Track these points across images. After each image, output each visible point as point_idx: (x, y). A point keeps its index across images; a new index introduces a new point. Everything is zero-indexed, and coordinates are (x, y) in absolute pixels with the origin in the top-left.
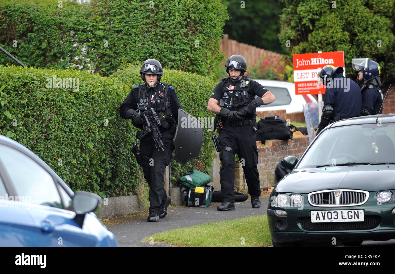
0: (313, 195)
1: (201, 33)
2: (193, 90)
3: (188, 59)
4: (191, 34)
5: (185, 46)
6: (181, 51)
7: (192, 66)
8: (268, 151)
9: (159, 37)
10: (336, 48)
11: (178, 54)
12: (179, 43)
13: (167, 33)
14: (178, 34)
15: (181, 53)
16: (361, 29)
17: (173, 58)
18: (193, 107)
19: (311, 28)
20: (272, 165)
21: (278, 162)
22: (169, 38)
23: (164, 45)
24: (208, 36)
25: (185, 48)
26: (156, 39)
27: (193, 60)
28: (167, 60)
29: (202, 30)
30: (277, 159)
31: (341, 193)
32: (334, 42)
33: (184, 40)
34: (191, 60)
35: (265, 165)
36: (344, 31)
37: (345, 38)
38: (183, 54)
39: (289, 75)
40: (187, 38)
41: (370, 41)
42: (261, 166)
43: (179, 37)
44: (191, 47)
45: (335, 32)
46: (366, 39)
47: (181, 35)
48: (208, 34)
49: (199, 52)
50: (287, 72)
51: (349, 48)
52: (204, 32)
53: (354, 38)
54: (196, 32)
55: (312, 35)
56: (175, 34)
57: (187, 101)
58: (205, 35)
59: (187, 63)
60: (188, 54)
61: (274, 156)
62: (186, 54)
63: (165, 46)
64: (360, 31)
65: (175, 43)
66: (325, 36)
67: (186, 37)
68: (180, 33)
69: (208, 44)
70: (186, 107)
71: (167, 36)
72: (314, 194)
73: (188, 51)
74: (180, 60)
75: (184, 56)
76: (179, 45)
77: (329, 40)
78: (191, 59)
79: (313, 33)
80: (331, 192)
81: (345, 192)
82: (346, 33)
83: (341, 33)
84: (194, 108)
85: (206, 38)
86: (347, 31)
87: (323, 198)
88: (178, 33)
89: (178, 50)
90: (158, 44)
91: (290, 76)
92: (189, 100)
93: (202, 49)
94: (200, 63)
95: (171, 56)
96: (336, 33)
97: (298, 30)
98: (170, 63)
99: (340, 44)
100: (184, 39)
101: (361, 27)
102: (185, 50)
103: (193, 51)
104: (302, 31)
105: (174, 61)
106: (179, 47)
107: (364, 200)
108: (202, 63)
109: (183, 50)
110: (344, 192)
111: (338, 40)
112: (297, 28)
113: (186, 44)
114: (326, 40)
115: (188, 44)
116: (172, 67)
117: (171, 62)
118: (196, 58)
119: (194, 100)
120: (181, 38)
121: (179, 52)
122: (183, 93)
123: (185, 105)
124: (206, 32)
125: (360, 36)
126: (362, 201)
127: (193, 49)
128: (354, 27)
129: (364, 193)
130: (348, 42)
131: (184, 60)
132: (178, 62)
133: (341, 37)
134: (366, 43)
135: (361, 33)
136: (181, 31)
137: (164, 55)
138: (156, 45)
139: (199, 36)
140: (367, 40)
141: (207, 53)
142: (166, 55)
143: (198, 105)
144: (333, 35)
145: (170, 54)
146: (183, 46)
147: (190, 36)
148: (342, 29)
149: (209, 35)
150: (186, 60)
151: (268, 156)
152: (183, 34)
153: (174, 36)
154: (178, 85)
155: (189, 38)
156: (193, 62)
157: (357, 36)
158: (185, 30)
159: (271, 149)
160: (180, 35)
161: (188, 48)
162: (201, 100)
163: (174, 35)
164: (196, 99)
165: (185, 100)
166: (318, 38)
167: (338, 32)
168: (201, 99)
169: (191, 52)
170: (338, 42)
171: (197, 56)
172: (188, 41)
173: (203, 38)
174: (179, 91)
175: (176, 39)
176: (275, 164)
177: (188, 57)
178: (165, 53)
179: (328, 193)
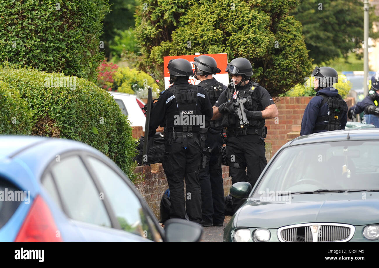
0: (284, 230)
1: (79, 26)
2: (86, 99)
3: (63, 60)
4: (67, 27)
5: (60, 42)
6: (54, 49)
7: (68, 69)
8: (155, 177)
9: (27, 31)
10: (206, 50)
11: (51, 53)
12: (52, 39)
13: (37, 26)
14: (51, 28)
15: (55, 52)
16: (235, 27)
17: (44, 58)
18: (86, 120)
19: (175, 24)
20: (159, 195)
21: (164, 192)
22: (40, 32)
23: (33, 41)
24: (88, 31)
25: (60, 46)
26: (23, 34)
27: (71, 62)
28: (37, 61)
29: (81, 23)
30: (162, 187)
31: (319, 227)
32: (204, 43)
33: (58, 36)
34: (67, 62)
35: (152, 195)
36: (216, 29)
37: (218, 37)
38: (57, 53)
39: (118, 84)
40: (63, 32)
41: (246, 41)
42: (148, 196)
43: (52, 32)
44: (67, 45)
45: (205, 30)
46: (242, 39)
47: (55, 29)
48: (87, 29)
49: (77, 51)
50: (116, 80)
51: (222, 49)
52: (83, 25)
53: (227, 38)
54: (74, 26)
55: (177, 33)
56: (47, 27)
57: (80, 112)
58: (84, 30)
59: (62, 64)
60: (64, 53)
61: (160, 184)
62: (61, 53)
63: (35, 43)
64: (234, 30)
65: (47, 39)
66: (193, 35)
67: (61, 32)
68: (54, 26)
69: (86, 41)
70: (78, 121)
71: (38, 30)
72: (286, 230)
73: (63, 49)
74: (54, 61)
75: (59, 55)
76: (52, 41)
77: (198, 39)
78: (67, 60)
79: (178, 30)
80: (307, 227)
81: (325, 226)
82: (218, 30)
83: (212, 30)
84: (87, 122)
85: (85, 33)
86: (219, 28)
87: (297, 235)
88: (52, 26)
89: (51, 49)
90: (26, 41)
91: (120, 86)
92: (82, 111)
93: (80, 47)
94: (78, 65)
95: (42, 56)
96: (207, 30)
97: (159, 27)
98: (40, 64)
99: (212, 44)
100: (58, 34)
101: (236, 24)
102: (60, 48)
103: (69, 50)
104: (164, 27)
105: (45, 62)
106: (52, 44)
107: (348, 236)
108: (80, 65)
109: (57, 48)
110: (323, 226)
111: (209, 39)
112: (158, 24)
113: (62, 41)
114: (195, 40)
115: (64, 40)
116: (44, 69)
117: (42, 63)
118: (73, 58)
119: (86, 112)
120: (55, 33)
121: (52, 51)
122: (75, 103)
123: (78, 118)
124: (85, 26)
125: (235, 35)
126: (346, 238)
127: (69, 47)
128: (227, 24)
129: (348, 228)
130: (221, 43)
131: (59, 60)
132: (51, 63)
133: (213, 36)
134: (242, 44)
135: (236, 32)
136: (54, 24)
137: (33, 54)
138: (24, 42)
139: (77, 31)
140: (244, 40)
141: (86, 52)
142: (36, 55)
143: (91, 119)
144: (204, 33)
145: (41, 53)
146: (58, 43)
147: (66, 30)
148: (214, 26)
149: (89, 29)
150: (61, 61)
151: (155, 184)
152: (58, 27)
153: (46, 31)
154: (69, 93)
155: (65, 33)
156: (70, 64)
157: (230, 35)
158: (60, 23)
159: (157, 176)
160: (53, 28)
161: (63, 46)
162: (94, 112)
163: (46, 29)
164: (89, 110)
165: (77, 111)
166: (185, 37)
167: (210, 30)
168: (94, 110)
169: (67, 50)
170: (209, 42)
171: (75, 56)
172: (64, 36)
173: (82, 33)
174: (71, 100)
175: (48, 33)
176: (161, 193)
177: (64, 57)
178: (35, 52)
179: (303, 228)
